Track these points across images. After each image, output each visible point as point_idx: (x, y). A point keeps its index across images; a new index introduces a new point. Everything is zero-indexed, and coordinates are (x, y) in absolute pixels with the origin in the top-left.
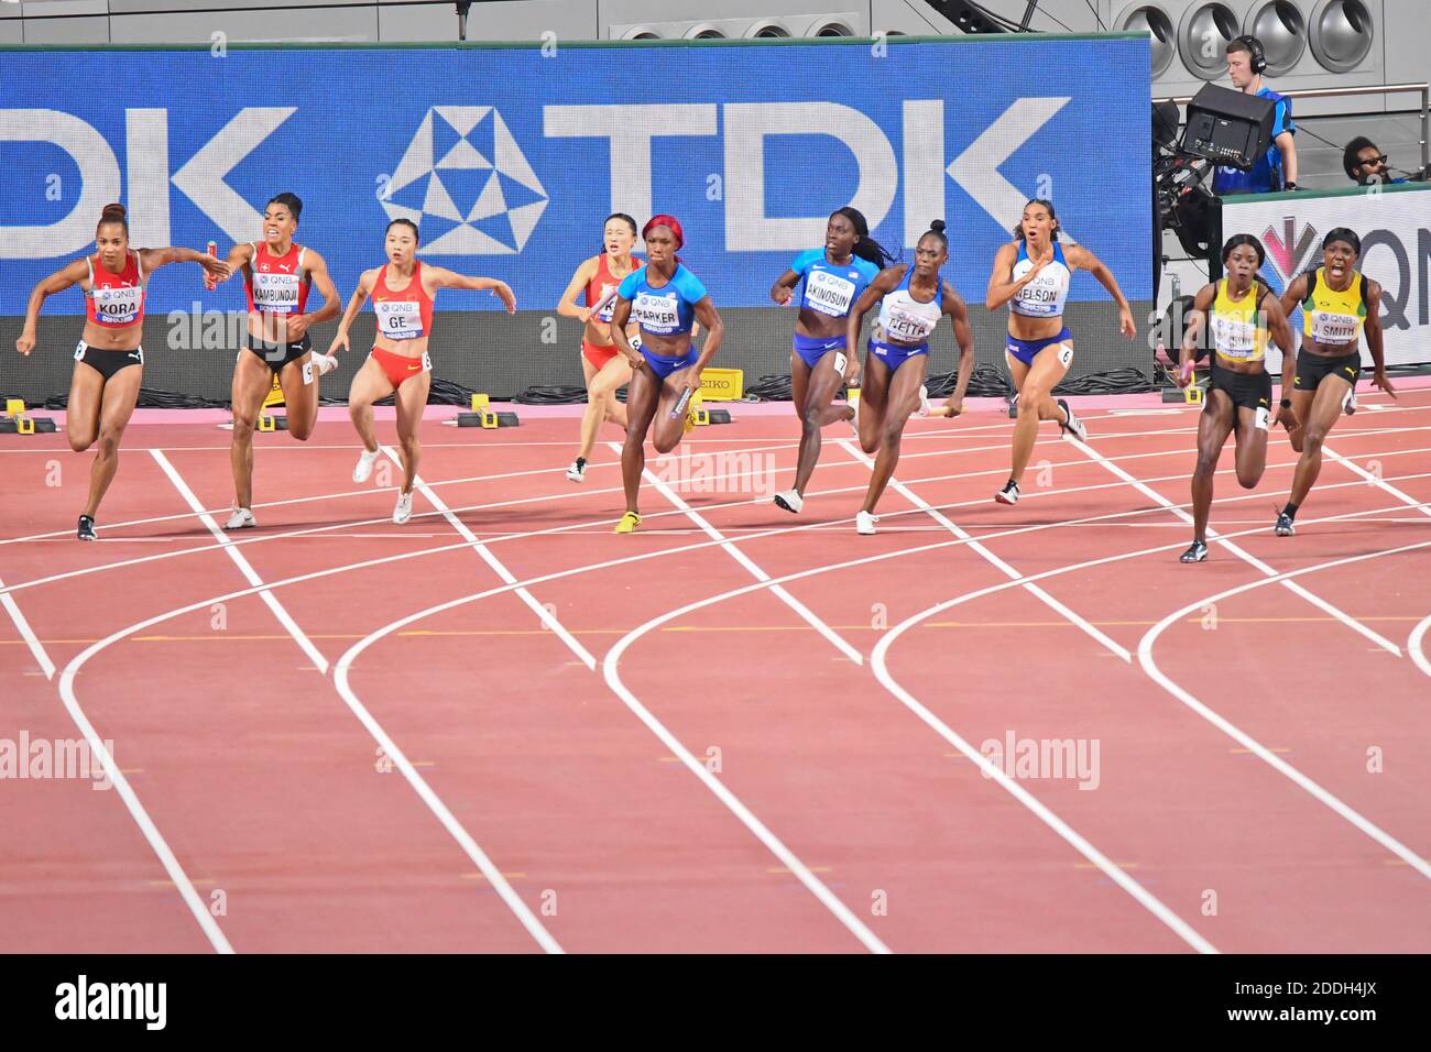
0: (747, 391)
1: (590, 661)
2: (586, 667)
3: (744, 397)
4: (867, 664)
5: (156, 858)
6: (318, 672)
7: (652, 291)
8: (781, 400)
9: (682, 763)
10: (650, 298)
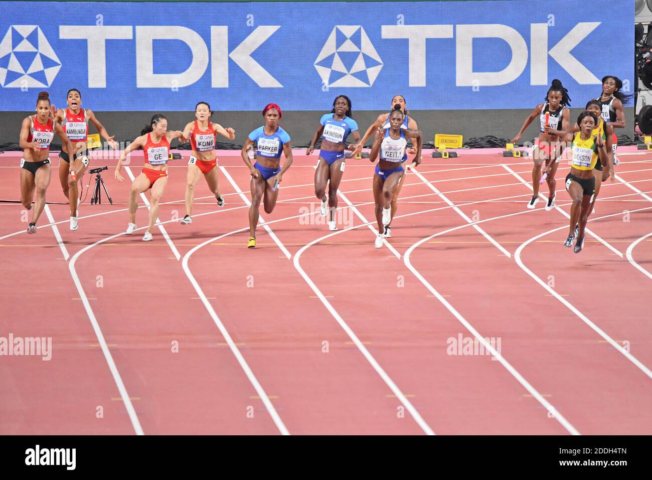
0: (464, 144)
1: (398, 255)
2: (397, 258)
3: (463, 147)
4: (513, 257)
5: (221, 334)
6: (287, 259)
7: (267, 136)
8: (479, 148)
9: (436, 297)
10: (266, 140)
